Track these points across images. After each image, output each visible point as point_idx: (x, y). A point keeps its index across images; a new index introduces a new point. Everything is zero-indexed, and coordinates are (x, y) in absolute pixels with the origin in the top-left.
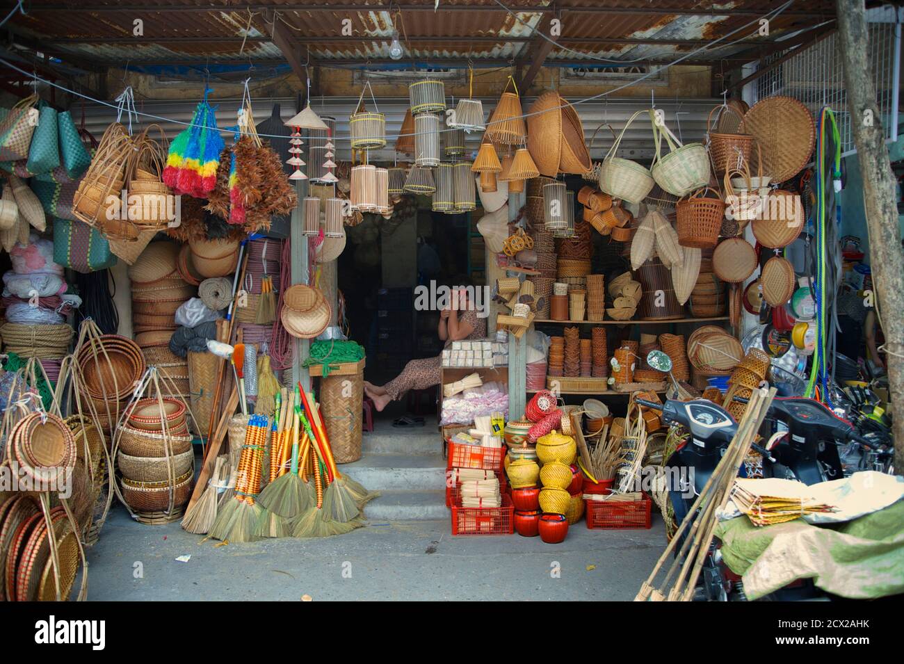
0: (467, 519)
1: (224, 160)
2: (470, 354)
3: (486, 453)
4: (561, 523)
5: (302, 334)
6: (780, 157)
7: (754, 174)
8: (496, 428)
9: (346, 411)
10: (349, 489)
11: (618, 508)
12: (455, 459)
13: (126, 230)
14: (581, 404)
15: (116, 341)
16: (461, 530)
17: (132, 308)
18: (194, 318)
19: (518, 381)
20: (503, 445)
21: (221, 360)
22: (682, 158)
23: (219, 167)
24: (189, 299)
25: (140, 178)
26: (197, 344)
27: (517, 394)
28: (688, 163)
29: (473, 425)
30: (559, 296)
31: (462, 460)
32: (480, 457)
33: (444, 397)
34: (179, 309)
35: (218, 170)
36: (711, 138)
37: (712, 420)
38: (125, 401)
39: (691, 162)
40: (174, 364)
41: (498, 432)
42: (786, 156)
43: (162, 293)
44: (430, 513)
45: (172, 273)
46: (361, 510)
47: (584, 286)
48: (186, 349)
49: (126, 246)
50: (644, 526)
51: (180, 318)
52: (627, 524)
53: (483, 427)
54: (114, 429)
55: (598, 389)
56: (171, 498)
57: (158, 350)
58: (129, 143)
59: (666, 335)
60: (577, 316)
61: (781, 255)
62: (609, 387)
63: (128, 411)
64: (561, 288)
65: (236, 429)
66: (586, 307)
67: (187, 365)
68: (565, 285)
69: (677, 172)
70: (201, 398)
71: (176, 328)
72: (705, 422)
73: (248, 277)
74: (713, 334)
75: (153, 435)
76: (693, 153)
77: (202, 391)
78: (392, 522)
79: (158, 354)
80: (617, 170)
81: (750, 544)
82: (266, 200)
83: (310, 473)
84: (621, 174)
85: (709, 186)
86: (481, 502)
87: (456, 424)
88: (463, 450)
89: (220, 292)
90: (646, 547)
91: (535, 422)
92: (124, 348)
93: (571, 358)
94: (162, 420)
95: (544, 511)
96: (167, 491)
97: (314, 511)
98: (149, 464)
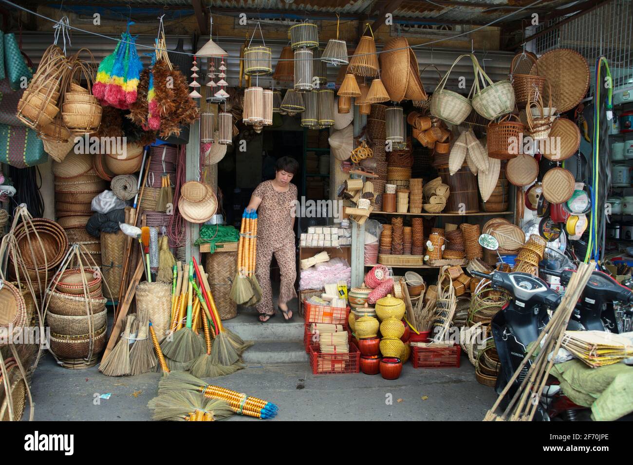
0: (324, 362)
1: (143, 79)
2: (322, 237)
3: (335, 312)
4: (397, 365)
5: (195, 219)
6: (562, 94)
7: (546, 106)
8: (341, 293)
9: (227, 280)
10: (231, 340)
11: (437, 352)
12: (311, 317)
13: (60, 133)
14: (403, 275)
15: (43, 223)
16: (320, 370)
17: (55, 198)
18: (107, 206)
19: (358, 257)
20: (347, 306)
21: (129, 239)
22: (497, 91)
23: (140, 84)
24: (103, 191)
25: (74, 90)
26: (109, 227)
27: (358, 267)
28: (501, 94)
29: (323, 290)
30: (390, 194)
31: (317, 317)
32: (331, 315)
33: (302, 269)
34: (94, 199)
35: (139, 87)
36: (514, 78)
37: (531, 286)
38: (53, 271)
39: (503, 94)
40: (90, 243)
41: (343, 296)
42: (567, 93)
43: (81, 187)
44: (293, 357)
45: (89, 170)
46: (240, 356)
47: (407, 187)
48: (100, 230)
49: (57, 147)
50: (455, 366)
51: (95, 205)
52: (443, 364)
53: (331, 292)
54: (43, 293)
55: (417, 264)
56: (90, 348)
57: (76, 231)
58: (64, 62)
59: (465, 224)
60: (403, 209)
61: (561, 166)
62: (424, 263)
63: (56, 279)
64: (391, 188)
65: (143, 294)
66: (409, 202)
67: (99, 244)
68: (394, 186)
69: (493, 101)
70: (112, 269)
71: (92, 213)
72: (526, 288)
73: (151, 174)
74: (502, 224)
75: (77, 298)
76: (504, 88)
77: (112, 263)
78: (264, 365)
79: (77, 235)
80: (446, 98)
81: (591, 382)
82: (178, 112)
83: (201, 328)
84: (449, 102)
85: (512, 113)
86: (335, 349)
87: (311, 289)
88: (317, 309)
89: (128, 186)
90: (460, 381)
91: (373, 289)
92: (51, 229)
93: (397, 240)
94: (84, 286)
95: (385, 356)
96: (87, 343)
97: (205, 357)
98: (73, 321)
